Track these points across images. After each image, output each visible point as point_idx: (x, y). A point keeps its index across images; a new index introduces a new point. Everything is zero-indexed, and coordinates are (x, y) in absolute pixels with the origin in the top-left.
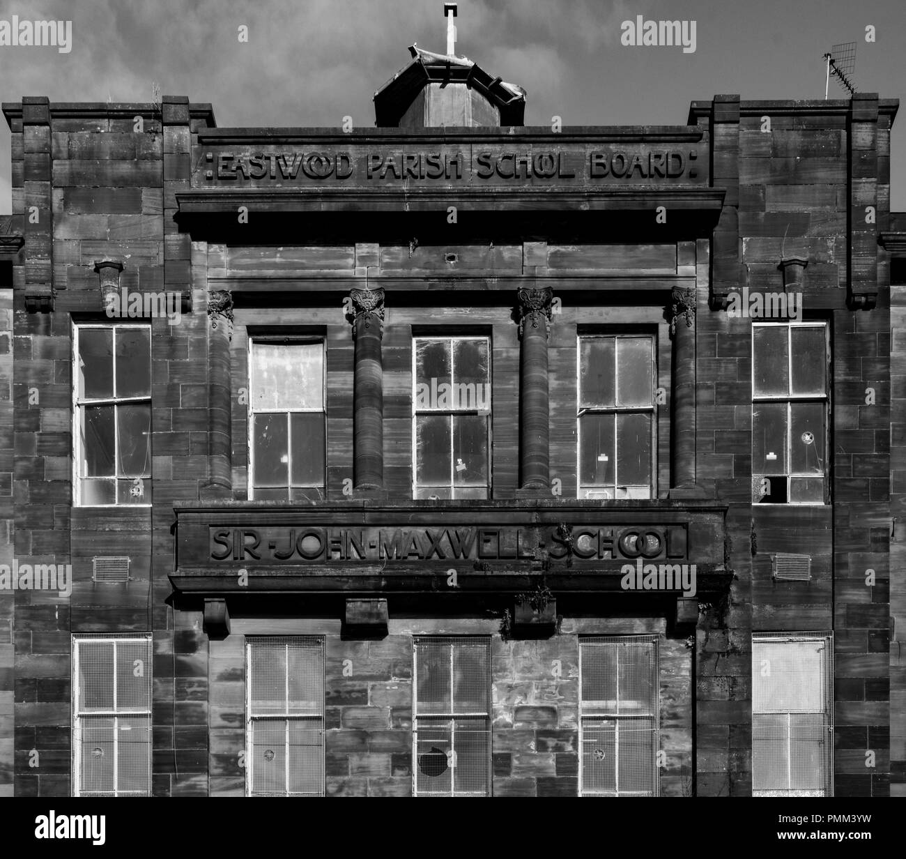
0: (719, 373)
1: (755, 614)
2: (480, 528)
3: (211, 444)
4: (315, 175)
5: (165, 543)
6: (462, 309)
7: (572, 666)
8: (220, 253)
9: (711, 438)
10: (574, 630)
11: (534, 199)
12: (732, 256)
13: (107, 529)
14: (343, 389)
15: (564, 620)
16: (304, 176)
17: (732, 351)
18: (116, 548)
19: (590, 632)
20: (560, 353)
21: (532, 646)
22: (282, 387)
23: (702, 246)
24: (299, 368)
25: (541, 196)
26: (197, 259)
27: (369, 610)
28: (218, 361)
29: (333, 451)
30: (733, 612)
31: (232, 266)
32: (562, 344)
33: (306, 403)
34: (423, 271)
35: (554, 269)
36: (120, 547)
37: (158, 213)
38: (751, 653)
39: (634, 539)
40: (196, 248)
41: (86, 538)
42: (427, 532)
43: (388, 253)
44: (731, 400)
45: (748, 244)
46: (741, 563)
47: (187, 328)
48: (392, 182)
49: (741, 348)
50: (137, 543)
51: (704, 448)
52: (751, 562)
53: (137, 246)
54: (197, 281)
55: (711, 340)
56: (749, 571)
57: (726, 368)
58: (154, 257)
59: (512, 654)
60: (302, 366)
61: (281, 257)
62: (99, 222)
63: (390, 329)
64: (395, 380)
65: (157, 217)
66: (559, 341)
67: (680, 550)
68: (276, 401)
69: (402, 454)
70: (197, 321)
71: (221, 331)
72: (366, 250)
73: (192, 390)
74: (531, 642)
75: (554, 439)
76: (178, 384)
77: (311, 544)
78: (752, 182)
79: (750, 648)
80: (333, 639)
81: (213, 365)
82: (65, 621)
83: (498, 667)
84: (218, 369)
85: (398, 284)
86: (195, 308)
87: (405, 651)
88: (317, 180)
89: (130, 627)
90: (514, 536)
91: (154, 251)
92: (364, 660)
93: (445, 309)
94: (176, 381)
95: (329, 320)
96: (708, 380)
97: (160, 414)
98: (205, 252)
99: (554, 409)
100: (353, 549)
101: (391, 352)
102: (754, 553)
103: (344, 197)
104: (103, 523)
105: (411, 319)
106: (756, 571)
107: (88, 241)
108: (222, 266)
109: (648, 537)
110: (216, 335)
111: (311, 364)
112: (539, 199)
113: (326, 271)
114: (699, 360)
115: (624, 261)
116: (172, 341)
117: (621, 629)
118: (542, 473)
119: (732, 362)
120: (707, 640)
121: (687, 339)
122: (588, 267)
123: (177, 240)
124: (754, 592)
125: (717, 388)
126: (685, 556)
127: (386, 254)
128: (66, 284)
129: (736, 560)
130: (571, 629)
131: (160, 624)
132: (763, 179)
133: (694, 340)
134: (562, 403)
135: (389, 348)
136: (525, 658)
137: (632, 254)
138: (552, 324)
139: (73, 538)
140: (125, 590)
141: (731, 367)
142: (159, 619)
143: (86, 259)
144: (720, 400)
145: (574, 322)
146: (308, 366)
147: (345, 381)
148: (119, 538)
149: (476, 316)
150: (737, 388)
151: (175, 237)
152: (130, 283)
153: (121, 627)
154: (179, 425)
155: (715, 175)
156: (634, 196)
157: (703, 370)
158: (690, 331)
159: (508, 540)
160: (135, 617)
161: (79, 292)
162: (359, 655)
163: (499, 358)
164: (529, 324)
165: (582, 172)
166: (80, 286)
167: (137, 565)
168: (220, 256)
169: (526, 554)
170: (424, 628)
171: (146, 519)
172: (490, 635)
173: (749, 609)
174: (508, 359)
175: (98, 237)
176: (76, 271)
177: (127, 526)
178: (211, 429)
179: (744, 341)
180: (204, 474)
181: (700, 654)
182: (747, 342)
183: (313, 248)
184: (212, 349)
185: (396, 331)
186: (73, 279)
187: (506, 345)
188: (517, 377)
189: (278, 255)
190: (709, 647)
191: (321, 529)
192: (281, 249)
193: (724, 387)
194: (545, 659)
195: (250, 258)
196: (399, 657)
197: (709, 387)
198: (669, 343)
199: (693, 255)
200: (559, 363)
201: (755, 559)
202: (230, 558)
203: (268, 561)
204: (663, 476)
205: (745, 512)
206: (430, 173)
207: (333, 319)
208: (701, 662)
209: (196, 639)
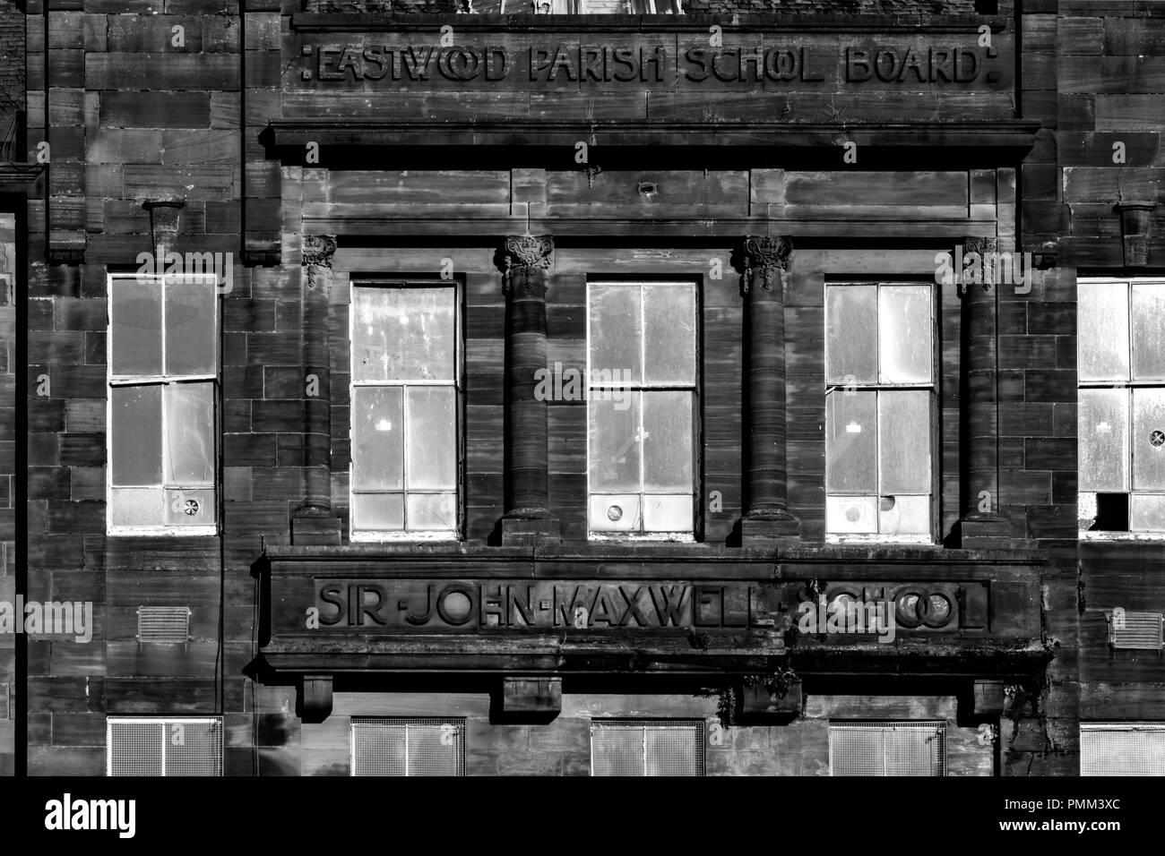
0: (1031, 357)
1: (1083, 697)
2: (697, 583)
3: (307, 451)
4: (455, 76)
5: (241, 589)
6: (660, 251)
7: (820, 764)
8: (320, 182)
9: (1019, 449)
10: (824, 713)
11: (770, 131)
12: (1048, 199)
13: (158, 569)
14: (489, 364)
15: (810, 698)
16: (440, 76)
17: (1048, 326)
18: (172, 594)
19: (846, 717)
20: (800, 314)
21: (763, 735)
22: (393, 347)
23: (1004, 178)
24: (419, 322)
25: (781, 128)
26: (288, 192)
27: (536, 692)
28: (315, 332)
29: (475, 451)
30: (1053, 695)
31: (335, 197)
32: (803, 303)
33: (429, 372)
34: (608, 206)
35: (794, 206)
36: (176, 594)
37: (233, 126)
38: (1079, 751)
39: (913, 600)
40: (286, 176)
41: (127, 581)
42: (620, 588)
43: (558, 181)
44: (1047, 396)
45: (1070, 176)
46: (1064, 625)
47: (274, 288)
48: (566, 86)
49: (1061, 322)
50: (201, 588)
51: (1009, 463)
52: (1078, 624)
53: (204, 172)
54: (288, 222)
55: (1020, 310)
56: (1076, 636)
57: (1041, 351)
58: (227, 189)
59: (734, 747)
60: (423, 319)
61: (405, 186)
62: (150, 139)
63: (556, 278)
64: (562, 350)
65: (230, 132)
66: (799, 298)
67: (978, 617)
68: (385, 368)
69: (573, 456)
70: (287, 278)
71: (320, 290)
72: (527, 179)
73: (281, 374)
74: (763, 729)
75: (792, 437)
76: (261, 366)
77: (456, 604)
78: (1075, 89)
79: (1077, 745)
80: (477, 722)
81: (308, 338)
82: (100, 699)
83: (715, 764)
84: (316, 344)
85: (572, 226)
86: (285, 260)
87: (580, 740)
88: (458, 83)
89: (191, 707)
90: (744, 596)
91: (227, 180)
92: (522, 753)
93: (635, 251)
94: (257, 362)
95: (468, 265)
96: (1015, 367)
97: (235, 408)
98: (299, 182)
99: (792, 394)
100: (517, 611)
101: (558, 312)
102: (1082, 610)
103: (504, 128)
104: (153, 559)
105: (586, 265)
106: (1086, 634)
107: (134, 166)
108: (323, 200)
109: (931, 598)
110: (314, 297)
111: (437, 316)
112: (779, 131)
113: (469, 205)
114: (1003, 339)
115: (894, 194)
116: (252, 305)
117: (892, 712)
118: (778, 495)
119: (1050, 341)
120: (1015, 733)
121: (985, 307)
122: (842, 203)
123: (263, 170)
124: (1082, 665)
125: (1027, 378)
126: (986, 626)
127: (555, 182)
128: (102, 226)
129: (1056, 620)
130: (819, 711)
131: (236, 704)
132: (1091, 86)
133: (993, 310)
134: (803, 386)
135: (555, 306)
136: (753, 752)
137: (904, 184)
138: (789, 274)
139: (109, 580)
140: (182, 653)
141: (1048, 348)
142: (232, 697)
143: (131, 190)
144: (1032, 395)
145: (820, 272)
146: (431, 318)
147: (490, 352)
148: (175, 580)
149: (679, 262)
150: (1056, 379)
151: (258, 166)
152: (193, 224)
153: (177, 707)
154: (261, 424)
155: (1025, 85)
156: (913, 128)
157: (1008, 353)
158: (988, 296)
159: (735, 601)
160: (197, 693)
161: (120, 236)
162: (515, 746)
163: (713, 321)
164: (759, 283)
165: (834, 74)
166: (123, 228)
167: (199, 619)
168: (320, 186)
169: (761, 622)
170: (608, 709)
171: (213, 554)
172: (704, 719)
173: (1076, 690)
174: (725, 322)
175: (148, 161)
176: (117, 208)
177: (186, 564)
178: (307, 429)
179: (1066, 312)
180: (298, 493)
181: (1007, 754)
182: (1071, 314)
183: (451, 173)
184: (308, 316)
185: (566, 282)
186: (112, 218)
187: (723, 302)
188: (738, 349)
189: (401, 183)
190: (1018, 743)
191: (471, 582)
192: (405, 173)
193: (1037, 377)
194: (782, 754)
195: (362, 186)
196: (573, 749)
197: (1016, 377)
198: (957, 302)
199: (993, 188)
200: (799, 329)
201: (1084, 617)
202: (343, 623)
203: (398, 628)
204: (949, 490)
205: (1070, 554)
206: (619, 75)
207: (475, 264)
208: (1007, 764)
209: (285, 726)
